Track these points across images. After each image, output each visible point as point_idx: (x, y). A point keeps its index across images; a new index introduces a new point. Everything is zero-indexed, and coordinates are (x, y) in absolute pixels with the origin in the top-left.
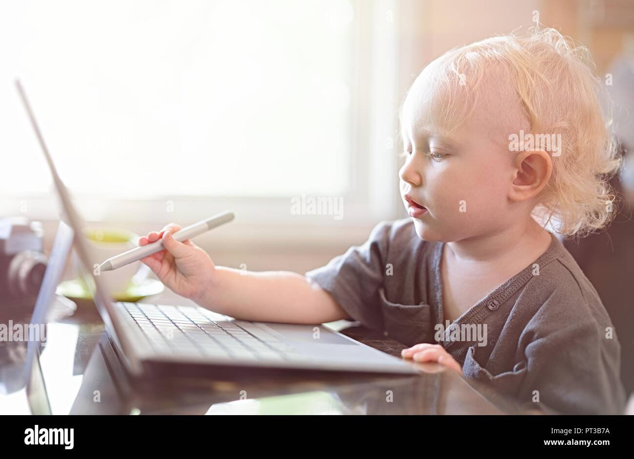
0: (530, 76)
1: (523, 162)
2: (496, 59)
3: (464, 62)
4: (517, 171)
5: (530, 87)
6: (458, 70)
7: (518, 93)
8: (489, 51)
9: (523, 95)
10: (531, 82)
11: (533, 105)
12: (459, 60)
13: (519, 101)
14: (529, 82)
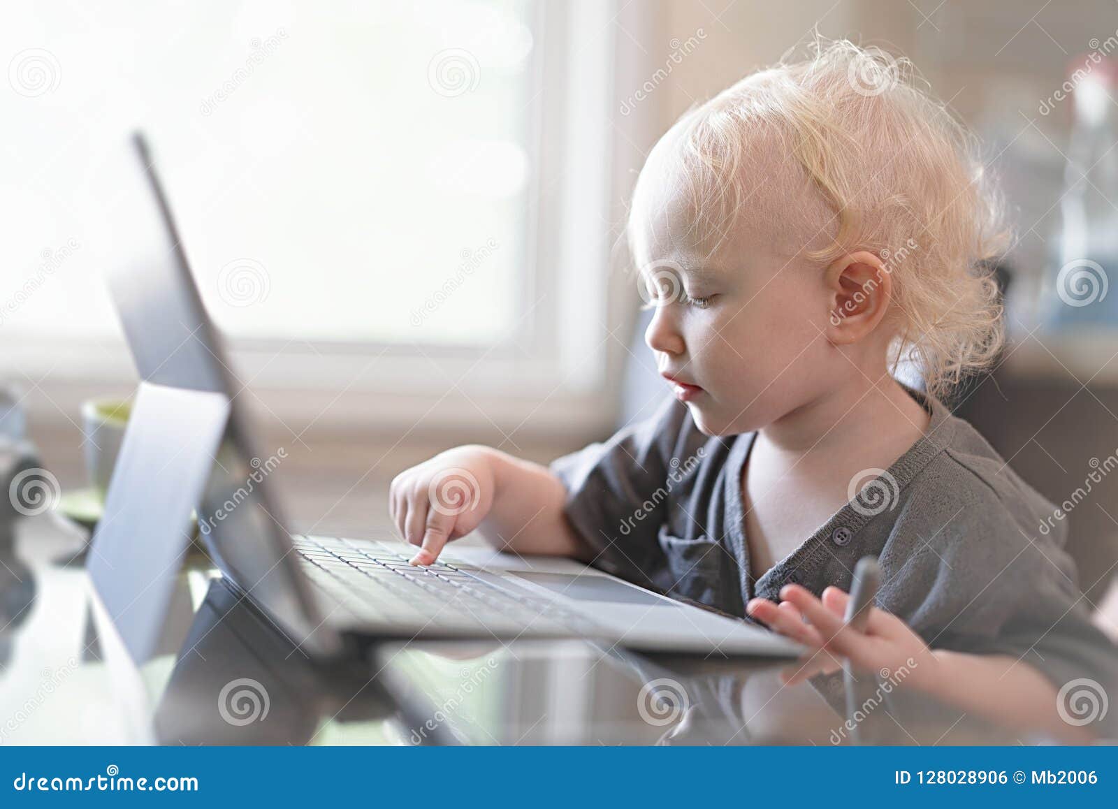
0: (820, 135)
1: (841, 277)
2: (759, 117)
3: (706, 135)
4: (835, 295)
5: (824, 155)
6: (699, 149)
7: (805, 168)
8: (746, 104)
9: (815, 168)
10: (822, 143)
11: (834, 182)
12: (699, 131)
13: (809, 181)
14: (820, 146)
